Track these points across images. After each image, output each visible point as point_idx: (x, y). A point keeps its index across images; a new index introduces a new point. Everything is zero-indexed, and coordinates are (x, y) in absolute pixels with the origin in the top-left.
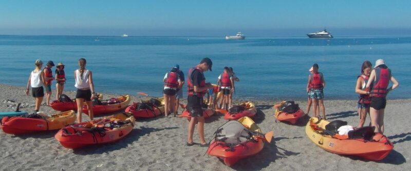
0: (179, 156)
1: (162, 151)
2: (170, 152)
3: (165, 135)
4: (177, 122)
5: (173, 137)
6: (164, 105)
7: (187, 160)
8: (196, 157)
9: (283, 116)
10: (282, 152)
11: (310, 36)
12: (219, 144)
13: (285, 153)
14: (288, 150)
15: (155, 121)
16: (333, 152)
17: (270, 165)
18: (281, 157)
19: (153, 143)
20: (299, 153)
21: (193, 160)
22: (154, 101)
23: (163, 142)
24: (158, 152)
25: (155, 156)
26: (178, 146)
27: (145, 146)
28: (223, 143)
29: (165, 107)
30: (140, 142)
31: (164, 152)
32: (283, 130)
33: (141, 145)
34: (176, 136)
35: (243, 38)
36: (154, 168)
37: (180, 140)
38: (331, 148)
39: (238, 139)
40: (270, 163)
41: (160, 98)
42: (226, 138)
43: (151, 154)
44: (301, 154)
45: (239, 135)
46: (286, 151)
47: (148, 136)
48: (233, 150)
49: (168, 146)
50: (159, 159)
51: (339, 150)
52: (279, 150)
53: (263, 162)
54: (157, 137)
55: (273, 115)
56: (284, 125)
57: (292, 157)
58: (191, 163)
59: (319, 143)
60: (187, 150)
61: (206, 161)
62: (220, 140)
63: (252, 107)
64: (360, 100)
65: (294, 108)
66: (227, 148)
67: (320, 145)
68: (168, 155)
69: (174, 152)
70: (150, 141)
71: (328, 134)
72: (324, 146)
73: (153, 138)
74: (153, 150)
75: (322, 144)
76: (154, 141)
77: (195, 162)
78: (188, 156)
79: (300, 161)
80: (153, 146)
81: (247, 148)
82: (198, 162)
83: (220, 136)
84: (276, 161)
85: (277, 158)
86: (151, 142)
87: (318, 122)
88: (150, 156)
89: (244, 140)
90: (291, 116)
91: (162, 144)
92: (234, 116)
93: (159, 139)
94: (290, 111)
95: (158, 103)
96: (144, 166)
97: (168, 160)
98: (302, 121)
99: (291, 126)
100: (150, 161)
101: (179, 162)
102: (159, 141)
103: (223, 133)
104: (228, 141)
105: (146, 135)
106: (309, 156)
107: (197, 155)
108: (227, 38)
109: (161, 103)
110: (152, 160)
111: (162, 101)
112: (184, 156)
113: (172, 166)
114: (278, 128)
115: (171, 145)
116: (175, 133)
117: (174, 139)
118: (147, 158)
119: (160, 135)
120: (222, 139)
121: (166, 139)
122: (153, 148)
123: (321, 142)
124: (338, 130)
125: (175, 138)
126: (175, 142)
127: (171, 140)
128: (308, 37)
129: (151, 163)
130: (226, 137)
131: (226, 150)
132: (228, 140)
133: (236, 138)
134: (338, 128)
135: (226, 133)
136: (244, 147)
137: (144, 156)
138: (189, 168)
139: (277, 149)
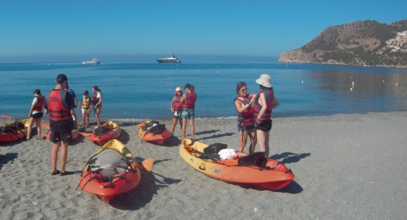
0: (46, 190)
1: (27, 183)
2: (36, 184)
3: (30, 162)
4: (41, 145)
5: (38, 163)
6: (27, 127)
7: (56, 195)
8: (66, 190)
9: (150, 137)
10: (161, 179)
11: (160, 61)
12: (94, 178)
13: (164, 180)
14: (167, 176)
15: (19, 145)
16: (218, 179)
17: (154, 198)
18: (163, 187)
19: (17, 172)
20: (179, 181)
21: (63, 195)
22: (17, 124)
23: (27, 171)
24: (23, 184)
25: (19, 191)
26: (45, 175)
27: (8, 177)
28: (99, 177)
29: (29, 129)
30: (3, 172)
31: (29, 184)
32: (151, 151)
33: (4, 176)
34: (41, 161)
35: (98, 63)
36: (18, 209)
37: (45, 167)
38: (215, 175)
39: (115, 170)
40: (152, 196)
41: (23, 121)
42: (101, 170)
43: (15, 188)
44: (182, 182)
45: (116, 166)
46: (164, 178)
47: (12, 163)
48: (112, 186)
49: (34, 176)
50: (24, 195)
51: (227, 178)
52: (156, 177)
53: (144, 194)
54: (21, 165)
55: (138, 134)
56: (152, 146)
57: (173, 186)
58: (62, 199)
59: (200, 168)
60: (55, 181)
61: (78, 196)
62: (93, 172)
63: (116, 127)
64: (241, 123)
65: (161, 129)
66: (105, 184)
67: (201, 170)
68: (33, 189)
69: (40, 184)
70: (14, 169)
71: (208, 158)
72: (207, 172)
73: (17, 166)
74: (17, 182)
75: (204, 169)
76: (19, 169)
77: (65, 197)
78: (57, 188)
79: (185, 192)
80: (18, 177)
81: (128, 181)
82: (69, 197)
83: (93, 167)
84: (158, 191)
85: (158, 187)
86: (15, 171)
87: (192, 144)
88: (14, 191)
89: (122, 171)
90: (159, 137)
91: (26, 173)
92: (99, 138)
93: (24, 166)
94: (157, 132)
95: (22, 126)
96: (7, 206)
97: (34, 195)
98: (171, 141)
99: (158, 146)
100: (13, 199)
101: (47, 198)
102: (23, 170)
103: (97, 163)
104: (104, 174)
105: (10, 162)
106: (192, 184)
107: (67, 186)
108: (83, 63)
109: (24, 125)
110: (16, 197)
111: (25, 123)
112: (52, 190)
113: (40, 204)
114: (146, 149)
115: (37, 174)
116: (40, 158)
117: (39, 167)
118: (11, 194)
119: (25, 161)
120: (96, 171)
121: (31, 166)
122: (17, 179)
123: (202, 167)
124: (219, 153)
125: (40, 164)
126: (41, 170)
127: (36, 169)
128: (158, 62)
129: (15, 201)
130: (101, 168)
131: (104, 187)
132: (103, 171)
133: (113, 169)
134: (218, 151)
135: (101, 163)
136: (124, 181)
137: (8, 190)
138: (59, 206)
139: (154, 176)
